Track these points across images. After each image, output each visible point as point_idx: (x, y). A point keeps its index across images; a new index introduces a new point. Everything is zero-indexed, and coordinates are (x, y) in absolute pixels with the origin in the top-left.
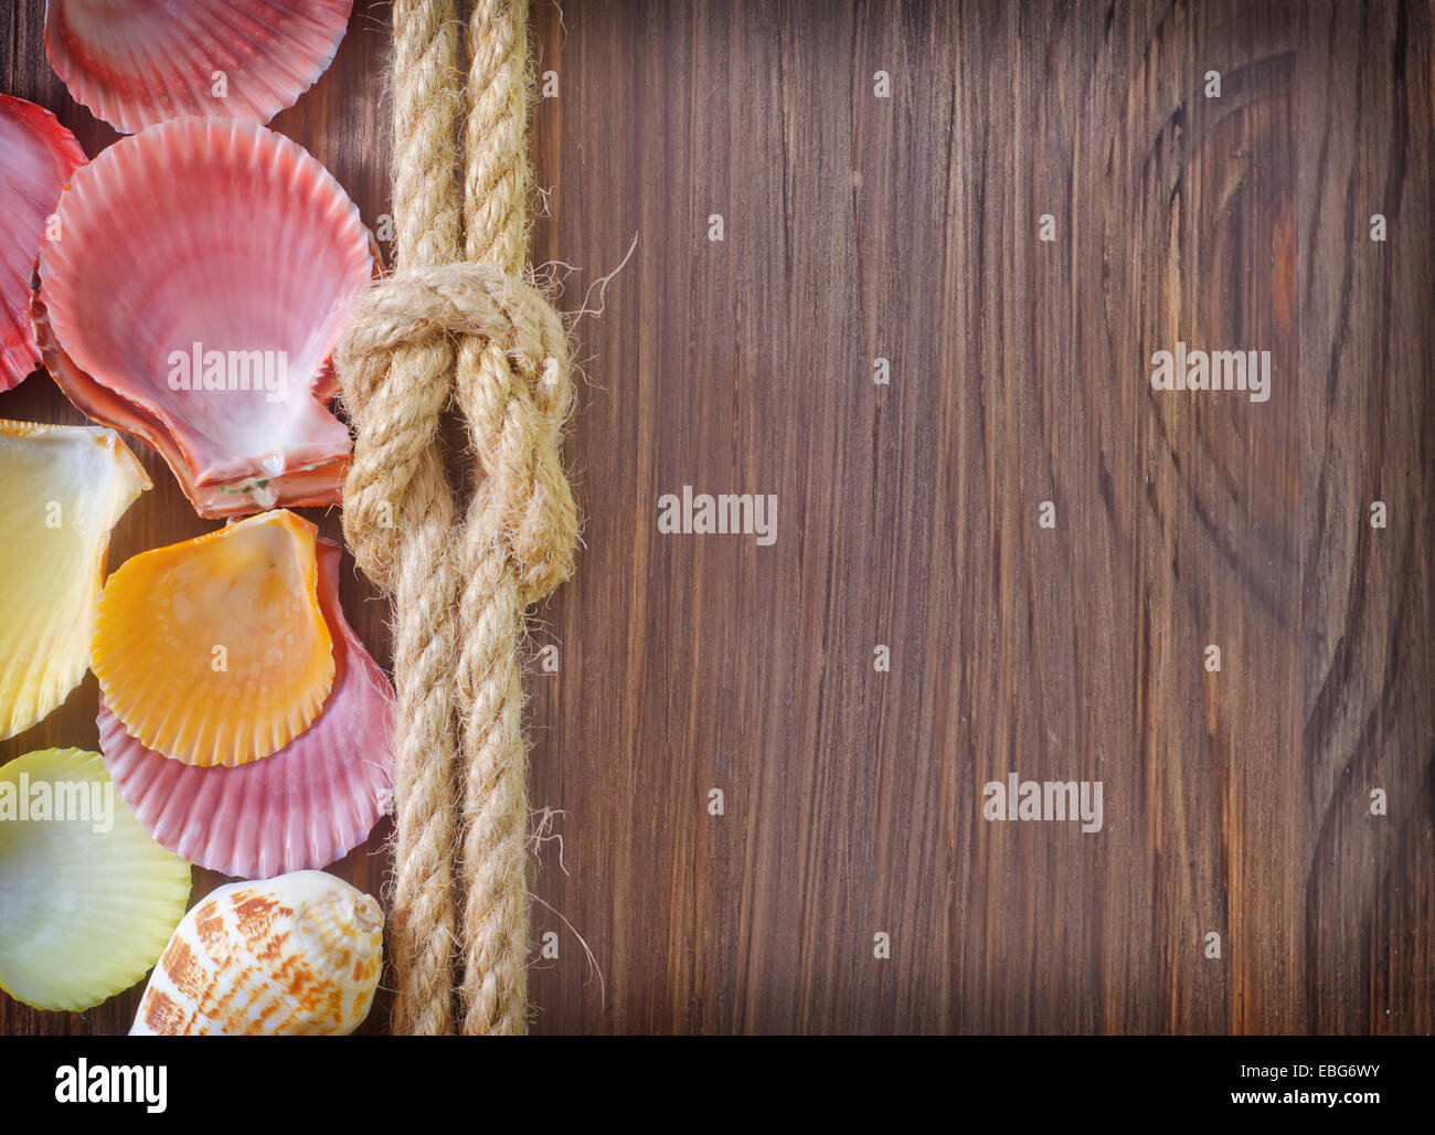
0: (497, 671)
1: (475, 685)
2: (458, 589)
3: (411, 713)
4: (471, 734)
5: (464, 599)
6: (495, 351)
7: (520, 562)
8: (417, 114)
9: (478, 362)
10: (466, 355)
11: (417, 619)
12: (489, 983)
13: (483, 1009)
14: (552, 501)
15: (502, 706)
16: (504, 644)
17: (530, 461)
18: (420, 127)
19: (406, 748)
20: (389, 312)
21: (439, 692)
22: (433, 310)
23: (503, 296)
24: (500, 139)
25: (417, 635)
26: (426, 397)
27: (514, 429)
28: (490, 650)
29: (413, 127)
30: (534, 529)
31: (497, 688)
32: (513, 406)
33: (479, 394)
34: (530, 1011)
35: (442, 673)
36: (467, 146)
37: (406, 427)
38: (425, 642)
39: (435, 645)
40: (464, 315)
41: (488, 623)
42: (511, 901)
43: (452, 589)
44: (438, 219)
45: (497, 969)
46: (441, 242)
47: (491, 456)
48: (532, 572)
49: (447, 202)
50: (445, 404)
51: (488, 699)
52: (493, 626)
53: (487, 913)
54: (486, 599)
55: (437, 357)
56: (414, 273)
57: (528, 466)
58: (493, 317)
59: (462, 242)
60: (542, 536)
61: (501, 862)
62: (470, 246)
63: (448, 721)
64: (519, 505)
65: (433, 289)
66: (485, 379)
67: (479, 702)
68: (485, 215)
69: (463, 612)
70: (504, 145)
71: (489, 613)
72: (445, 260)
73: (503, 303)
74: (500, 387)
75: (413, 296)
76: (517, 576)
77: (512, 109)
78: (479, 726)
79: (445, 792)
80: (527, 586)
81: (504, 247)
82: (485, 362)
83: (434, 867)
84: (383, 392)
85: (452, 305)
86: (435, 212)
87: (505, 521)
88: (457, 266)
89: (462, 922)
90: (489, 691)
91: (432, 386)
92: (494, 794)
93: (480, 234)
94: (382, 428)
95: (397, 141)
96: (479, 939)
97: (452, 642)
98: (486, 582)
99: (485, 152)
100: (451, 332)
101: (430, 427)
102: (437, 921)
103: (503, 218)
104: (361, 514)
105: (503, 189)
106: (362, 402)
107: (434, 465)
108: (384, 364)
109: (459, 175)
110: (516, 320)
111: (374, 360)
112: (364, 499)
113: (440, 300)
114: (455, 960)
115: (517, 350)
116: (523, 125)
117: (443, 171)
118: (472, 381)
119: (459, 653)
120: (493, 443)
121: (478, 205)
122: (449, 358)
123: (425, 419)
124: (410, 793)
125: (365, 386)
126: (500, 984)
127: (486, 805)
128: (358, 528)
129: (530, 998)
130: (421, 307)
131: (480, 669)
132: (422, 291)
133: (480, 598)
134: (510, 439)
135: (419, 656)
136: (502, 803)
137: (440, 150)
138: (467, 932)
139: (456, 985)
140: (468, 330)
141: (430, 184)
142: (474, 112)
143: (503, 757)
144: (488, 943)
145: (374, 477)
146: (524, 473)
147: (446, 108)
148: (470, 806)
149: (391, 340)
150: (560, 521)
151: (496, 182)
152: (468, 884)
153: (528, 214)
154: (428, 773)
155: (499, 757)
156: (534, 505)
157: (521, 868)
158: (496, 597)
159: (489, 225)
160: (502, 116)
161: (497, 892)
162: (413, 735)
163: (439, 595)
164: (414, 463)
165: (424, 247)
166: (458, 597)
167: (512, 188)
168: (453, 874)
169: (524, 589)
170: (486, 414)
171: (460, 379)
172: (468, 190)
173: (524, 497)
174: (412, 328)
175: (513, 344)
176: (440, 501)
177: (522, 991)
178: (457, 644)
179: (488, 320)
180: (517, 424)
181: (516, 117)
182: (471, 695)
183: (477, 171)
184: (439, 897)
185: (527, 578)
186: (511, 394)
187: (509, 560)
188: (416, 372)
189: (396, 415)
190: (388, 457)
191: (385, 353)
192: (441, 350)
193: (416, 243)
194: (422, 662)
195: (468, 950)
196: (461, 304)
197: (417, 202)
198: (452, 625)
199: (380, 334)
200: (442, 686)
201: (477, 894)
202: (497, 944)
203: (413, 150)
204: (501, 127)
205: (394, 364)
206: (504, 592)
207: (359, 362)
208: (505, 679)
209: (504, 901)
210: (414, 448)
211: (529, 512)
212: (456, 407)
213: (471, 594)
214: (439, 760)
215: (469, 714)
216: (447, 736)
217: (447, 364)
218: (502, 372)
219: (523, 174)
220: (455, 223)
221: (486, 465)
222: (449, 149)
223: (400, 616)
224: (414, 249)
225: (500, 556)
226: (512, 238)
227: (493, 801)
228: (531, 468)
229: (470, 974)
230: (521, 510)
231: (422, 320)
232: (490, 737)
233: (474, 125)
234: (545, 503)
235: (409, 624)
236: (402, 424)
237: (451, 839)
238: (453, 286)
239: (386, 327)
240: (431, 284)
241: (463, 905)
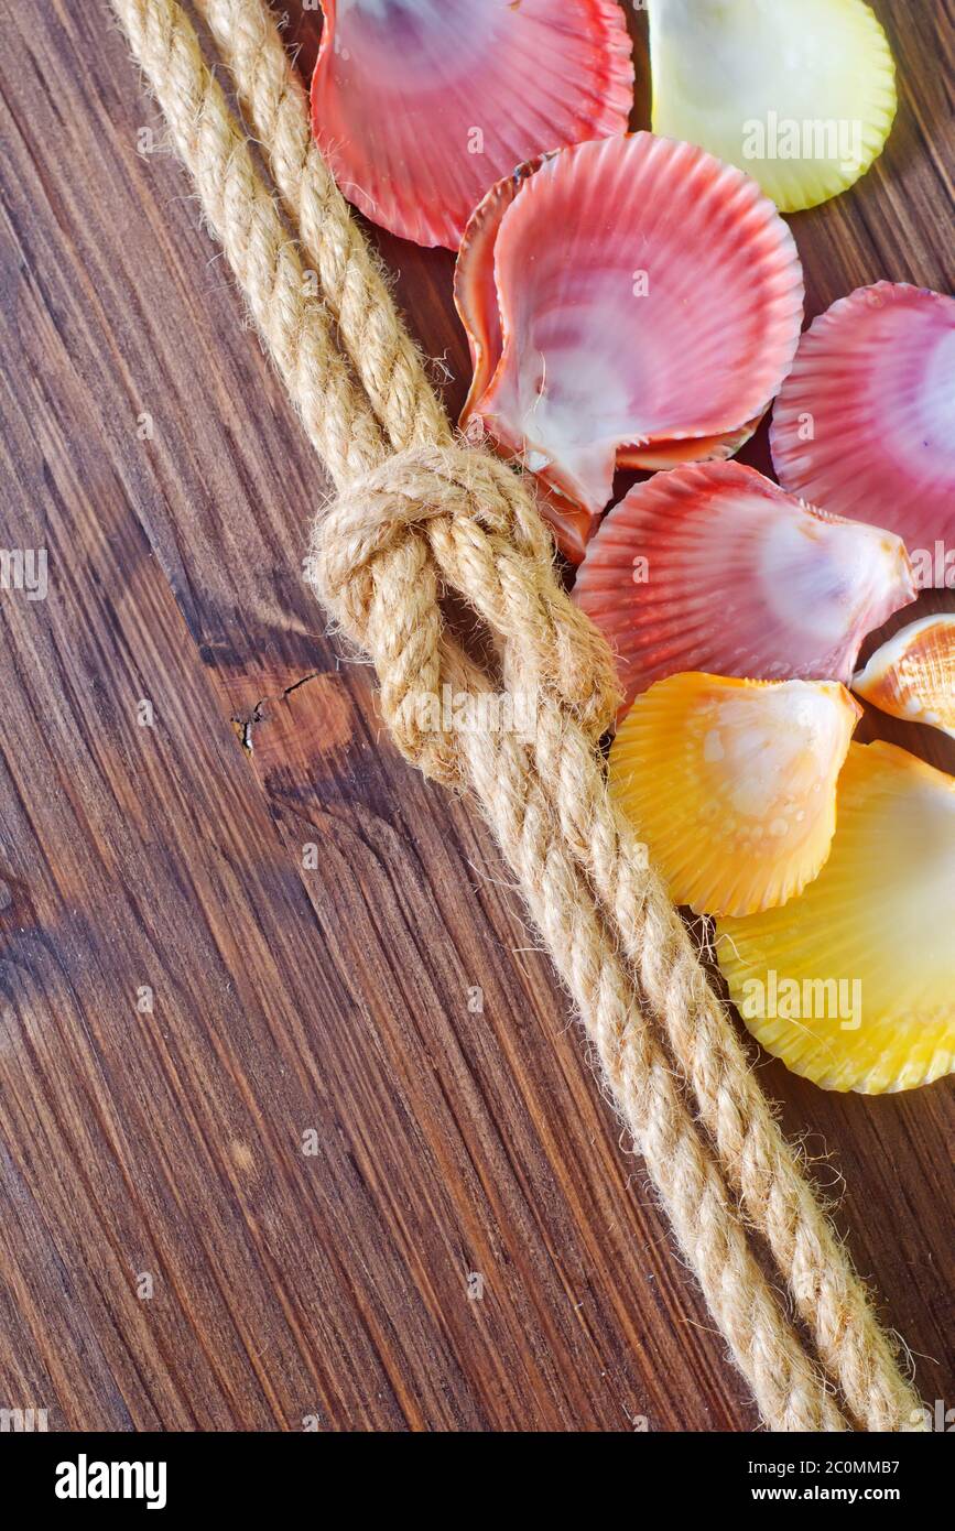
0: (598, 812)
1: (584, 834)
2: (528, 755)
3: (538, 887)
4: (602, 881)
5: (538, 761)
6: (463, 521)
7: (574, 705)
8: (293, 342)
9: (452, 539)
10: (438, 538)
11: (504, 799)
12: (724, 1099)
13: (730, 1126)
14: (577, 634)
15: (618, 842)
16: (593, 784)
17: (542, 608)
18: (301, 352)
19: (548, 920)
20: (349, 531)
21: (555, 855)
22: (389, 510)
23: (447, 467)
24: (377, 330)
25: (511, 814)
26: (418, 593)
27: (513, 584)
28: (583, 796)
29: (294, 354)
30: (573, 667)
31: (606, 827)
32: (502, 563)
33: (466, 568)
34: (773, 1107)
35: (549, 838)
36: (350, 350)
37: (414, 629)
38: (521, 816)
39: (532, 814)
40: (418, 501)
41: (570, 773)
42: (709, 1017)
43: (523, 757)
44: (355, 428)
45: (725, 1083)
46: (366, 446)
47: (502, 619)
48: (588, 709)
49: (356, 408)
50: (439, 591)
51: (602, 841)
52: (576, 772)
53: (692, 1036)
54: (558, 751)
55: (412, 552)
56: (357, 484)
57: (540, 612)
58: (447, 491)
59: (386, 438)
60: (583, 669)
61: (683, 983)
62: (395, 439)
63: (575, 878)
64: (549, 651)
65: (380, 491)
66: (466, 551)
67: (596, 848)
68: (396, 405)
69: (543, 773)
70: (383, 333)
71: (567, 764)
72: (377, 462)
73: (450, 475)
74: (482, 552)
75: (365, 506)
76: (575, 718)
77: (376, 299)
78: (606, 870)
79: (603, 944)
80: (590, 723)
81: (426, 426)
82: (458, 537)
83: (625, 1017)
84: (378, 607)
85: (405, 497)
86: (350, 422)
87: (542, 672)
88: (393, 459)
89: (672, 1055)
90: (600, 834)
91: (419, 580)
92: (648, 924)
93: (399, 424)
94: (392, 640)
95: (286, 374)
96: (697, 1063)
97: (545, 805)
98: (551, 736)
99: (370, 348)
100: (414, 522)
101: (435, 619)
102: (650, 1065)
103: (413, 402)
104: (409, 727)
105: (401, 374)
106: (362, 625)
107: (454, 653)
108: (366, 581)
109: (356, 380)
110: (469, 484)
111: (356, 581)
112: (405, 711)
113: (389, 499)
114: (683, 1092)
115: (482, 511)
116: (392, 309)
117: (339, 382)
118: (455, 559)
119: (556, 812)
120: (499, 605)
121: (385, 399)
122: (423, 548)
123: (427, 614)
124: (571, 959)
125: (359, 609)
126: (735, 1097)
127: (645, 940)
128: (411, 742)
129: (768, 1095)
130: (377, 512)
131: (583, 817)
132: (372, 496)
133: (552, 753)
134: (514, 595)
135: (521, 831)
136: (659, 930)
137: (328, 364)
138: (682, 1061)
139: (694, 1116)
140: (429, 514)
141: (333, 399)
142: (343, 317)
143: (641, 887)
144: (706, 1063)
145: (406, 687)
146: (541, 620)
147: (317, 324)
148: (631, 946)
149: (363, 556)
150: (594, 649)
151: (392, 370)
152: (663, 1019)
153: (434, 387)
154: (579, 934)
155: (637, 889)
156: (563, 645)
157: (703, 981)
158: (566, 745)
159: (404, 412)
160: (369, 308)
161: (693, 1013)
162: (549, 905)
163: (514, 768)
164: (436, 658)
165: (354, 459)
166: (532, 762)
167: (408, 368)
168: (644, 1016)
169: (588, 728)
170: (481, 583)
171: (442, 561)
172: (370, 389)
173: (550, 642)
174: (377, 536)
175: (476, 508)
176: (474, 683)
177: (757, 1094)
178: (551, 804)
179: (444, 495)
180: (513, 578)
181: (382, 305)
182: (585, 846)
183: (370, 369)
184: (642, 1042)
185: (586, 715)
186: (494, 553)
187: (563, 707)
188: (400, 574)
189: (400, 622)
190: (410, 662)
191: (362, 570)
192: (413, 543)
193: (345, 459)
194: (527, 835)
195: (691, 1078)
196: (412, 493)
197: (329, 421)
198: (538, 789)
199: (350, 556)
200: (555, 848)
201: (675, 1024)
202: (715, 1060)
203: (304, 376)
204: (373, 319)
205: (376, 577)
206: (572, 738)
207: (343, 590)
208: (609, 816)
209: (702, 1019)
210: (430, 644)
211: (561, 653)
212: (450, 589)
213: (542, 754)
214: (584, 918)
215: (591, 863)
216: (580, 892)
217: (424, 555)
218: (478, 538)
219: (412, 353)
220: (371, 424)
221: (503, 629)
222: (336, 360)
223: (487, 804)
224: (346, 464)
225: (553, 707)
226: (430, 414)
227: (650, 931)
228: (545, 612)
229: (703, 1100)
230: (553, 654)
231: (383, 524)
232: (621, 875)
233: (348, 330)
234: (572, 639)
235: (498, 806)
236: (409, 628)
237: (628, 985)
238: (398, 479)
239: (353, 546)
240: (376, 487)
241: (667, 1040)
